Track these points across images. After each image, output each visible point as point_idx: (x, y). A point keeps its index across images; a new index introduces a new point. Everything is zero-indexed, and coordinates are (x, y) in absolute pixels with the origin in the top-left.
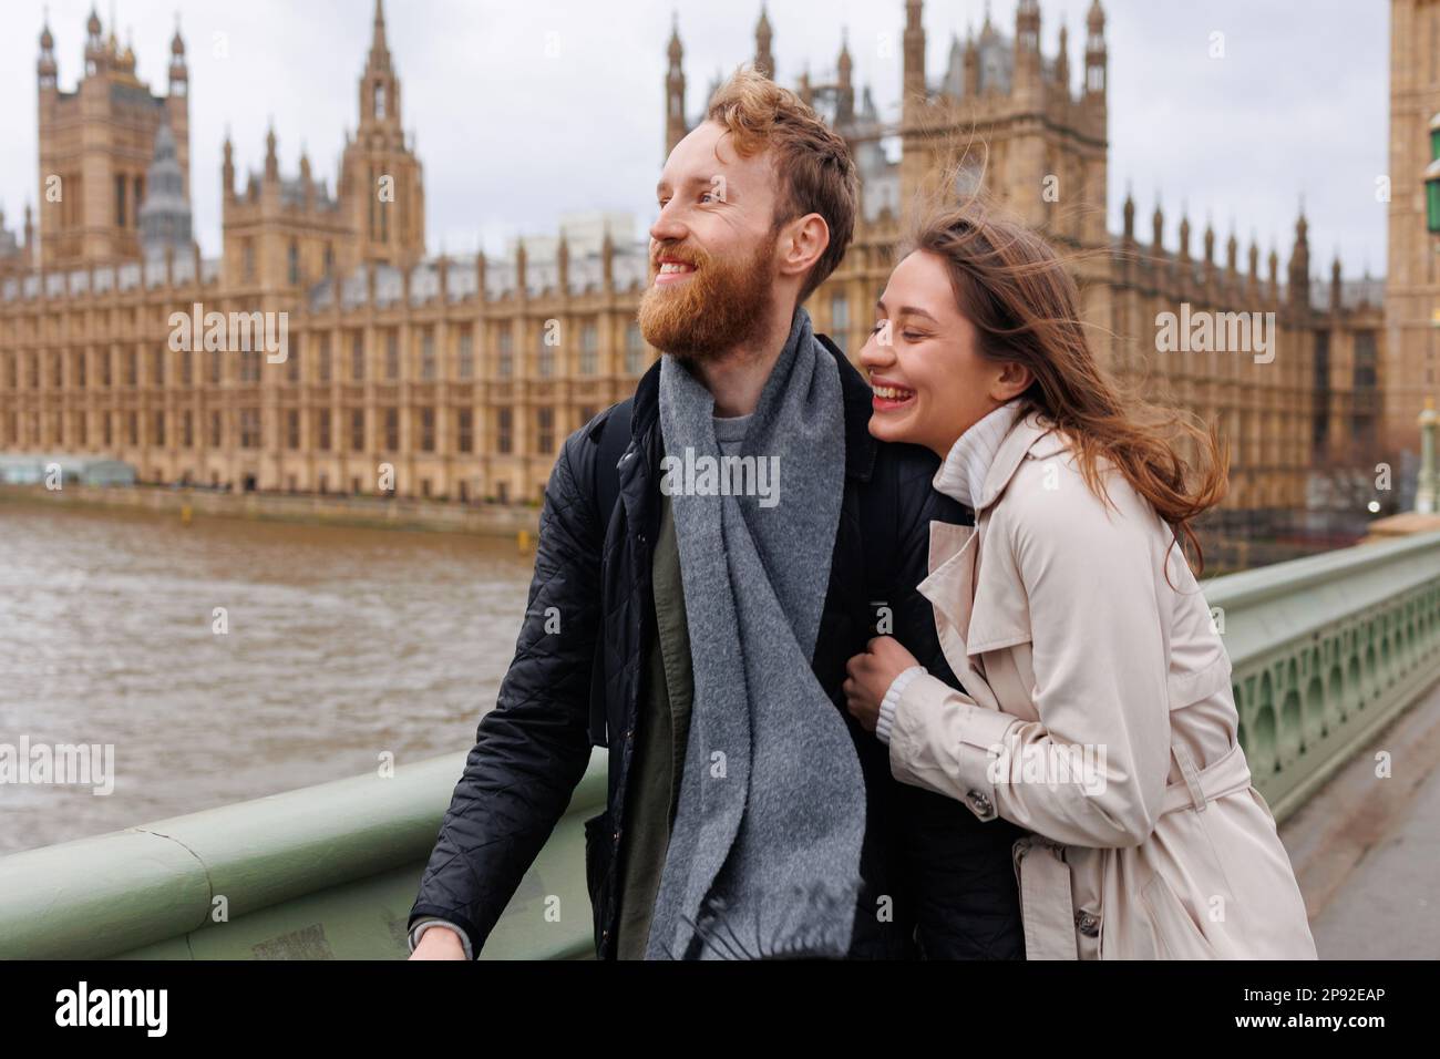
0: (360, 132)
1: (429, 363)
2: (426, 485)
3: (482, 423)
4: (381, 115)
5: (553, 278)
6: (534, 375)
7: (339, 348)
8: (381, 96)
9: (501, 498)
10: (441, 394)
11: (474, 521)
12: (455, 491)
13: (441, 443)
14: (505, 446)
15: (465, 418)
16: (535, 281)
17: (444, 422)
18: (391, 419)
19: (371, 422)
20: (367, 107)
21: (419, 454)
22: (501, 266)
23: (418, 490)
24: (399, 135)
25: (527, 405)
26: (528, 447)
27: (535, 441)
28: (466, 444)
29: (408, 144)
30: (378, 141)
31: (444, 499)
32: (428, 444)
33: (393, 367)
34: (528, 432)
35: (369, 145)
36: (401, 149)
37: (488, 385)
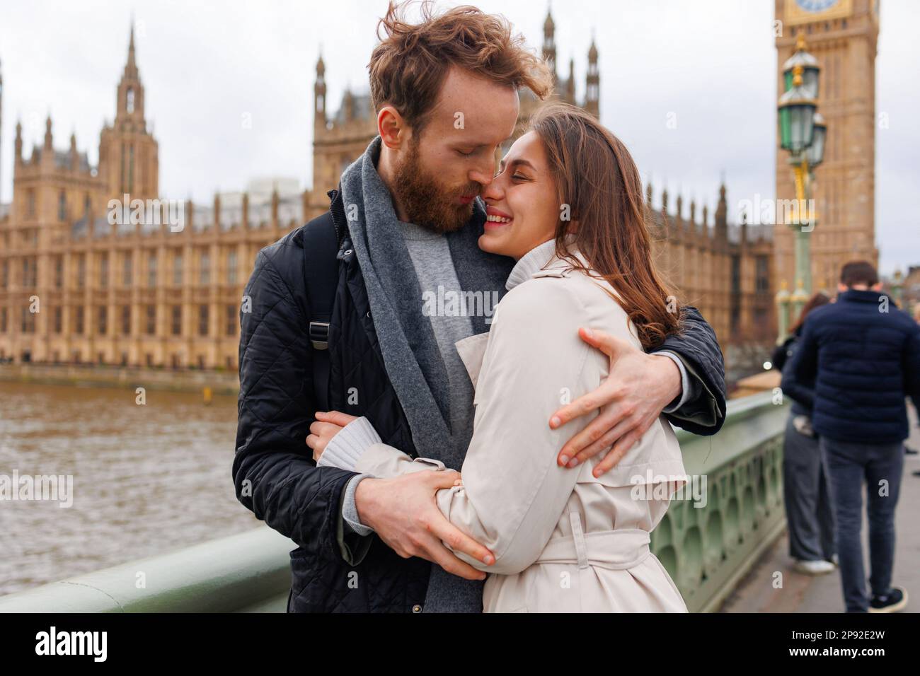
0: (117, 120)
1: (153, 274)
2: (149, 358)
3: (188, 315)
4: (131, 109)
5: (238, 218)
6: (224, 283)
7: (91, 264)
8: (131, 97)
9: (200, 366)
10: (161, 296)
11: (179, 381)
12: (168, 361)
13: (161, 329)
14: (204, 330)
15: (177, 312)
16: (226, 219)
17: (162, 314)
18: (126, 314)
19: (112, 314)
20: (122, 104)
21: (145, 336)
22: (204, 210)
23: (143, 361)
24: (143, 122)
25: (219, 304)
26: (219, 331)
27: (224, 327)
28: (177, 329)
29: (148, 129)
30: (128, 127)
31: (161, 367)
32: (151, 330)
33: (128, 277)
34: (220, 321)
35: (122, 129)
36: (144, 132)
37: (193, 290)
